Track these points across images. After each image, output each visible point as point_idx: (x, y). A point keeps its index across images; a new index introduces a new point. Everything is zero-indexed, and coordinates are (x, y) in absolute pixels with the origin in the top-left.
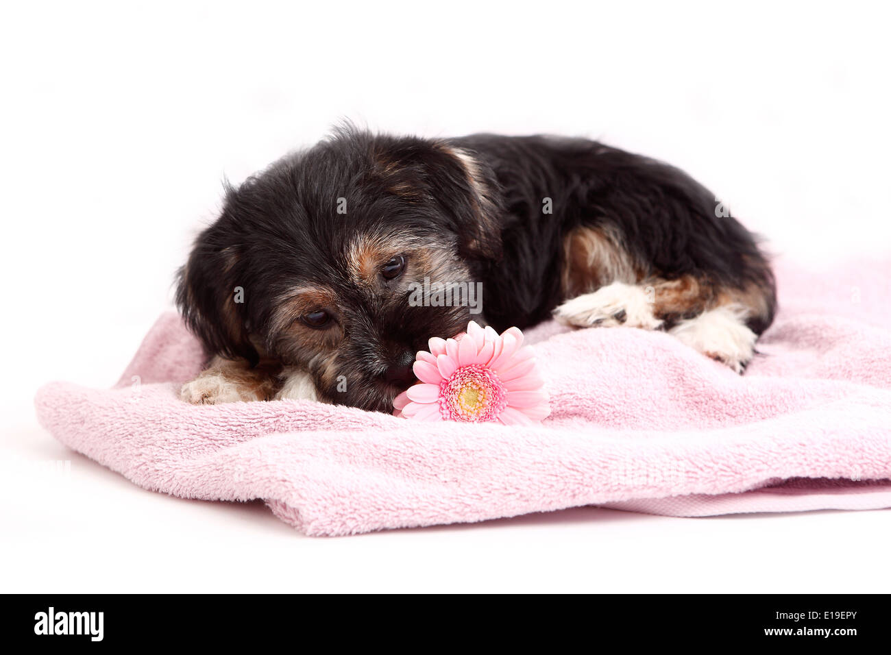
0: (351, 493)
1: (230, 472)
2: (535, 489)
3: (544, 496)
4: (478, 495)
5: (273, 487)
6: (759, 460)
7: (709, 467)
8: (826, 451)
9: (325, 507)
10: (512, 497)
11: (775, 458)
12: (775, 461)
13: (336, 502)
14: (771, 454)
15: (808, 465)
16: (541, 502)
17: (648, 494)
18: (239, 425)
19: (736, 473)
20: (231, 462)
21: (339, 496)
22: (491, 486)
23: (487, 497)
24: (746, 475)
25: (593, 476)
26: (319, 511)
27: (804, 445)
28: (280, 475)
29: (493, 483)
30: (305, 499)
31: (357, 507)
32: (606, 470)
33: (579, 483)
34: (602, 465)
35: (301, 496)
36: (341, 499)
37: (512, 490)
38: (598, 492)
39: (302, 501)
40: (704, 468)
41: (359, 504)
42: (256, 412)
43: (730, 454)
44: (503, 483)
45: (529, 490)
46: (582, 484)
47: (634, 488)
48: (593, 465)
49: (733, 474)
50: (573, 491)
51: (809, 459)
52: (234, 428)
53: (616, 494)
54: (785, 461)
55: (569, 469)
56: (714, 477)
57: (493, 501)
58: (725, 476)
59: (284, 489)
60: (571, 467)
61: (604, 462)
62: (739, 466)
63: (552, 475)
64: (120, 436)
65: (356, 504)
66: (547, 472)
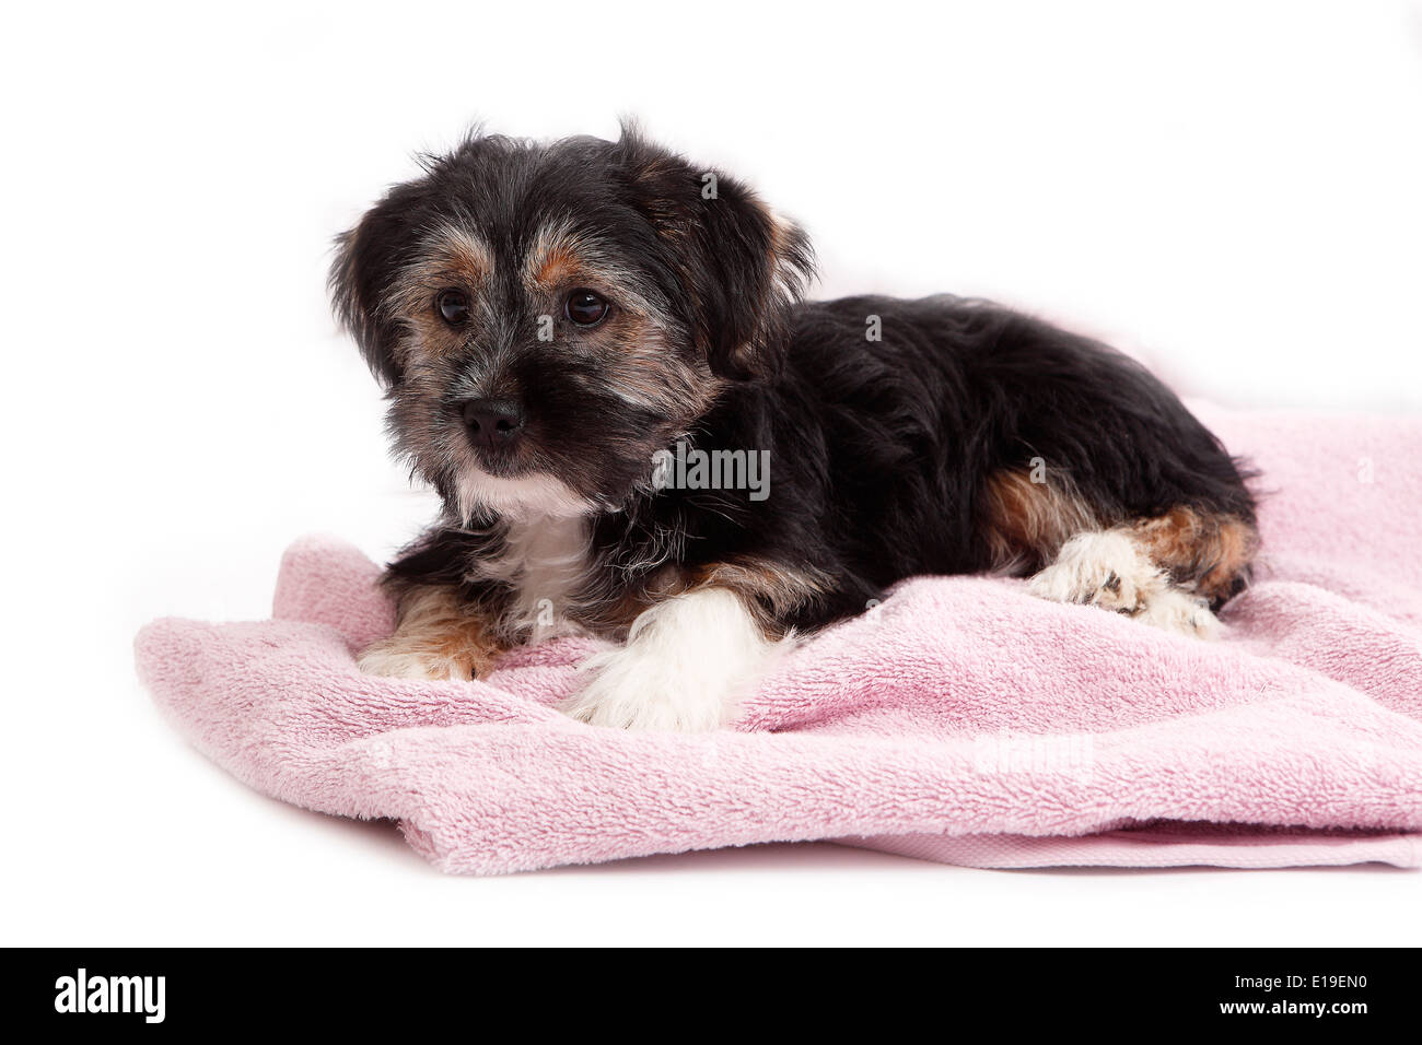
0: (504, 811)
1: (352, 774)
2: (773, 806)
3: (785, 816)
4: (690, 808)
5: (400, 800)
6: (1102, 790)
7: (1027, 794)
8: (1205, 783)
9: (468, 832)
10: (738, 815)
11: (1126, 788)
12: (1124, 793)
13: (484, 824)
14: (1119, 782)
15: (1175, 801)
16: (780, 825)
17: (936, 825)
18: (383, 708)
19: (1066, 806)
20: (355, 760)
21: (487, 815)
22: (709, 797)
23: (703, 812)
24: (1079, 810)
25: (858, 791)
26: (459, 836)
27: (1172, 773)
28: (409, 784)
29: (714, 791)
30: (439, 820)
31: (512, 829)
32: (877, 785)
33: (836, 802)
34: (872, 778)
35: (434, 816)
36: (489, 819)
37: (739, 806)
38: (863, 816)
39: (436, 823)
40: (1018, 794)
41: (516, 826)
42: (410, 691)
43: (1057, 778)
44: (728, 793)
45: (765, 806)
46: (841, 804)
47: (916, 814)
48: (859, 777)
49: (1061, 807)
50: (827, 813)
51: (1176, 792)
52: (374, 711)
53: (889, 821)
54: (1138, 794)
55: (825, 780)
56: (1033, 810)
57: (710, 819)
58: (1049, 808)
59: (412, 804)
60: (827, 777)
61: (876, 774)
62: (1071, 795)
63: (799, 787)
64: (238, 706)
65: (511, 826)
66: (792, 783)
